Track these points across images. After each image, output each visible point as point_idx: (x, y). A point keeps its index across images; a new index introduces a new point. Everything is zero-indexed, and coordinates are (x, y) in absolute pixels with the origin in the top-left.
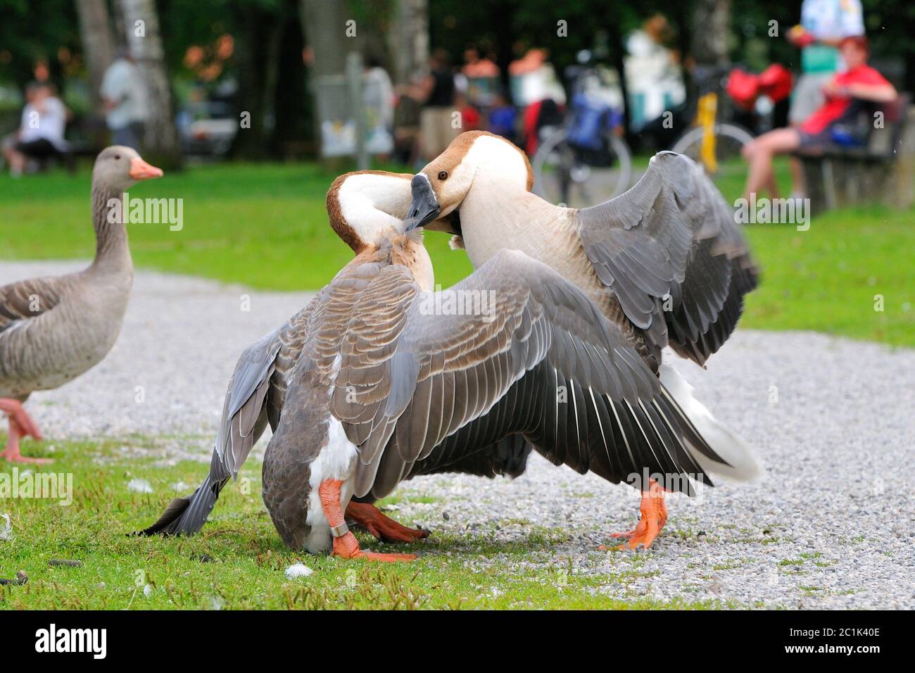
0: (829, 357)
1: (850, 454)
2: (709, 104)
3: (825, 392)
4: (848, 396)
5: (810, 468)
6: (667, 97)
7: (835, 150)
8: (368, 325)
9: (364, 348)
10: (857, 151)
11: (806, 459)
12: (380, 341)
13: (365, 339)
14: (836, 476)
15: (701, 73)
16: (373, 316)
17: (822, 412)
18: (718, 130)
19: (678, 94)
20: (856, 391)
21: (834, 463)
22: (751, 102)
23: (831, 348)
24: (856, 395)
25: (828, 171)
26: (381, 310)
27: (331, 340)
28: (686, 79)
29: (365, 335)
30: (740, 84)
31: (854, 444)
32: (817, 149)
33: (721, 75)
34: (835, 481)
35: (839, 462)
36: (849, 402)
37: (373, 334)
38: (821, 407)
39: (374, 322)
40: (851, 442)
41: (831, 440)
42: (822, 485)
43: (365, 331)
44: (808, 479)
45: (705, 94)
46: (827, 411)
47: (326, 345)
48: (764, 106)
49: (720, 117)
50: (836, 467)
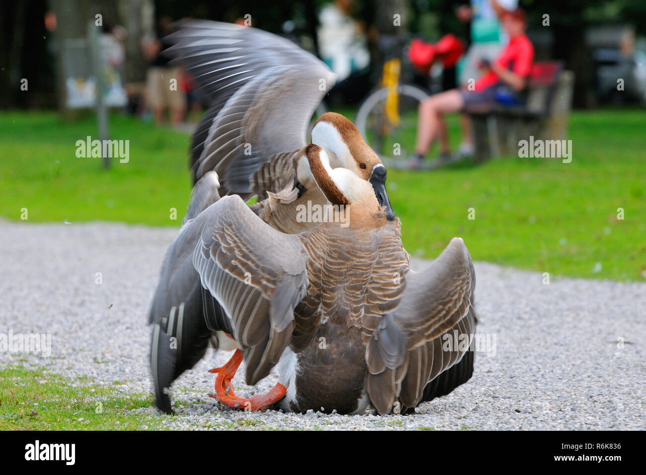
0: (501, 284)
1: (525, 367)
2: (393, 68)
3: (501, 314)
4: (519, 318)
5: (492, 378)
6: (352, 62)
7: (499, 108)
8: (376, 281)
9: (374, 300)
10: (516, 110)
11: (489, 372)
12: (385, 296)
13: (374, 292)
14: (515, 386)
15: (386, 42)
16: (379, 274)
17: (499, 331)
18: (401, 90)
19: (362, 59)
20: (526, 313)
21: (513, 375)
22: (428, 67)
23: (501, 276)
24: (526, 316)
25: (493, 126)
26: (386, 270)
27: (358, 293)
28: (371, 46)
29: (374, 288)
30: (419, 52)
31: (528, 359)
32: (483, 108)
33: (402, 44)
34: (516, 390)
35: (517, 374)
36: (520, 322)
37: (379, 289)
38: (497, 327)
39: (381, 279)
40: (525, 357)
41: (508, 355)
42: (504, 394)
43: (374, 285)
44: (492, 389)
45: (390, 59)
46: (503, 330)
47: (354, 297)
48: (437, 71)
49: (404, 79)
50: (514, 379)
